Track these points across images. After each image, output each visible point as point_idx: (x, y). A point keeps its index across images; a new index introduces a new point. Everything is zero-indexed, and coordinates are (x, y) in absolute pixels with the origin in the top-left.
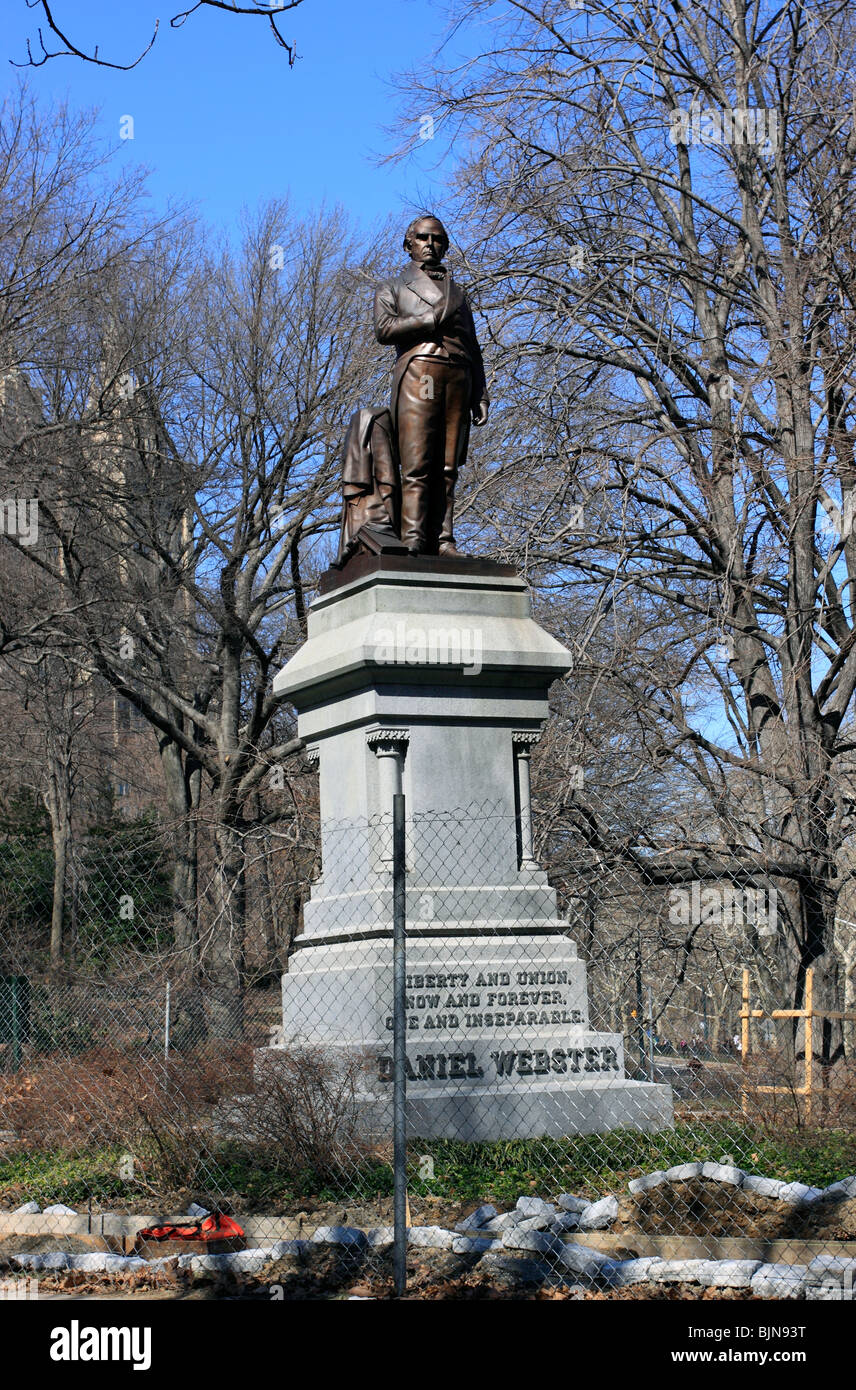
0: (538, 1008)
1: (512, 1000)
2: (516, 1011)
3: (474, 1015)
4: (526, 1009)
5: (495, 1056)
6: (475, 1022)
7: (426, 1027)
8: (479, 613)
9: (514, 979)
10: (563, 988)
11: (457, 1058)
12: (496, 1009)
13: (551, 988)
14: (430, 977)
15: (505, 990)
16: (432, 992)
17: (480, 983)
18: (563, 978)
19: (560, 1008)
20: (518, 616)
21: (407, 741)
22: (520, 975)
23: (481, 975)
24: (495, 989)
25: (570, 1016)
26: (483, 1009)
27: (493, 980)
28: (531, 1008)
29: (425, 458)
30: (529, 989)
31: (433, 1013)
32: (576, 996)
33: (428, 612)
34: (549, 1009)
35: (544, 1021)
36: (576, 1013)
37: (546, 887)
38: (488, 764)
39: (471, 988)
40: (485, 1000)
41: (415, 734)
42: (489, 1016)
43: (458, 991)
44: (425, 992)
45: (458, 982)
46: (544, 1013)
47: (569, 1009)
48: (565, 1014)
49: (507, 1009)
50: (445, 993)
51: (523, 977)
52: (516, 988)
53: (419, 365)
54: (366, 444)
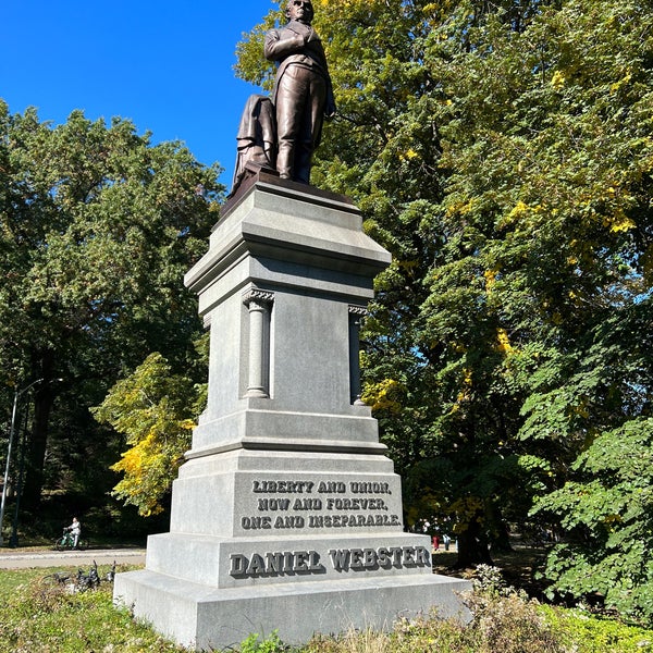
0: (366, 513)
1: (347, 505)
2: (349, 513)
3: (316, 517)
4: (356, 514)
6: (317, 523)
7: (277, 526)
8: (327, 222)
9: (348, 488)
10: (384, 497)
11: (302, 557)
12: (334, 512)
13: (375, 496)
14: (282, 484)
15: (342, 497)
16: (284, 496)
17: (323, 489)
18: (385, 489)
19: (382, 513)
20: (355, 229)
21: (273, 301)
22: (353, 484)
23: (323, 484)
24: (334, 496)
25: (390, 520)
26: (324, 513)
27: (332, 488)
28: (361, 512)
29: (293, 127)
30: (358, 496)
32: (394, 504)
33: (292, 214)
34: (374, 513)
35: (370, 523)
36: (394, 517)
37: (370, 418)
38: (331, 325)
39: (315, 494)
40: (325, 505)
41: (278, 297)
42: (328, 518)
43: (304, 496)
44: (277, 496)
45: (305, 488)
46: (370, 517)
47: (389, 514)
48: (386, 517)
49: (342, 513)
50: (293, 497)
51: (356, 488)
52: (350, 495)
53: (292, 69)
54: (254, 115)
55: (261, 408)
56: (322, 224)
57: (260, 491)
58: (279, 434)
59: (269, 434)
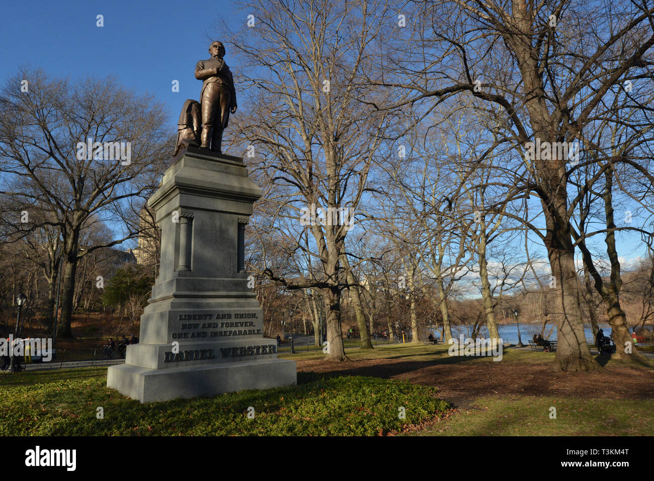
0: (243, 329)
1: (232, 325)
2: (233, 329)
3: (214, 332)
4: (237, 329)
5: (221, 350)
6: (214, 335)
7: (191, 337)
8: (227, 173)
9: (233, 316)
10: (253, 320)
11: (204, 352)
12: (225, 329)
13: (248, 320)
14: (195, 316)
15: (229, 321)
16: (196, 322)
17: (218, 317)
18: (254, 316)
19: (252, 328)
20: (243, 176)
21: (193, 218)
22: (235, 315)
24: (225, 321)
25: (256, 332)
26: (219, 329)
27: (224, 316)
28: (240, 328)
29: (210, 119)
30: (238, 320)
31: (196, 331)
32: (259, 323)
33: (206, 169)
34: (247, 329)
35: (245, 334)
36: (259, 330)
39: (214, 320)
40: (220, 325)
41: (197, 215)
42: (221, 332)
43: (207, 321)
44: (192, 322)
45: (208, 318)
46: (245, 331)
47: (256, 329)
48: (254, 331)
49: (229, 329)
50: (202, 322)
51: (237, 316)
52: (233, 320)
53: (210, 85)
54: (187, 112)
55: (185, 276)
56: (223, 174)
57: (182, 319)
58: (195, 290)
59: (189, 290)
